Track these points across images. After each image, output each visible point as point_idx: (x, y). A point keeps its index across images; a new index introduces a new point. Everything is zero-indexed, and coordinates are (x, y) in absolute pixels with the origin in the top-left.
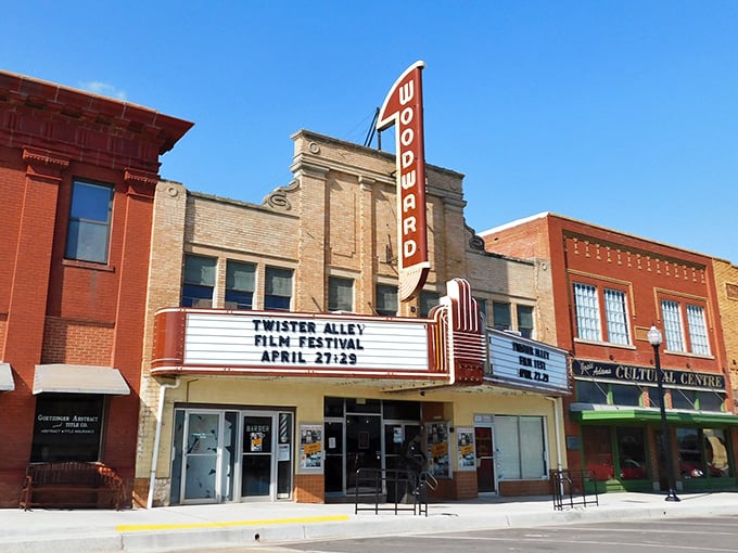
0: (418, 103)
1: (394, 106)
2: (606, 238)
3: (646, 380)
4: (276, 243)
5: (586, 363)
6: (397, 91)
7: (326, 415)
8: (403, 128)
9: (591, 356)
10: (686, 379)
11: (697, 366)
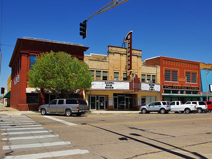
0: (131, 39)
1: (127, 39)
2: (174, 60)
3: (180, 89)
4: (105, 67)
5: (166, 86)
6: (127, 36)
7: (114, 96)
8: (128, 44)
9: (168, 84)
10: (190, 88)
11: (193, 86)
